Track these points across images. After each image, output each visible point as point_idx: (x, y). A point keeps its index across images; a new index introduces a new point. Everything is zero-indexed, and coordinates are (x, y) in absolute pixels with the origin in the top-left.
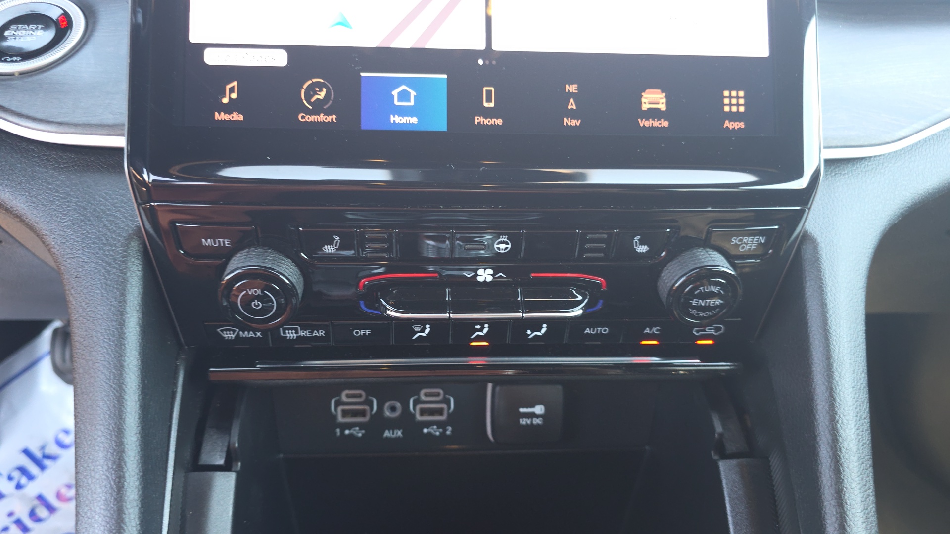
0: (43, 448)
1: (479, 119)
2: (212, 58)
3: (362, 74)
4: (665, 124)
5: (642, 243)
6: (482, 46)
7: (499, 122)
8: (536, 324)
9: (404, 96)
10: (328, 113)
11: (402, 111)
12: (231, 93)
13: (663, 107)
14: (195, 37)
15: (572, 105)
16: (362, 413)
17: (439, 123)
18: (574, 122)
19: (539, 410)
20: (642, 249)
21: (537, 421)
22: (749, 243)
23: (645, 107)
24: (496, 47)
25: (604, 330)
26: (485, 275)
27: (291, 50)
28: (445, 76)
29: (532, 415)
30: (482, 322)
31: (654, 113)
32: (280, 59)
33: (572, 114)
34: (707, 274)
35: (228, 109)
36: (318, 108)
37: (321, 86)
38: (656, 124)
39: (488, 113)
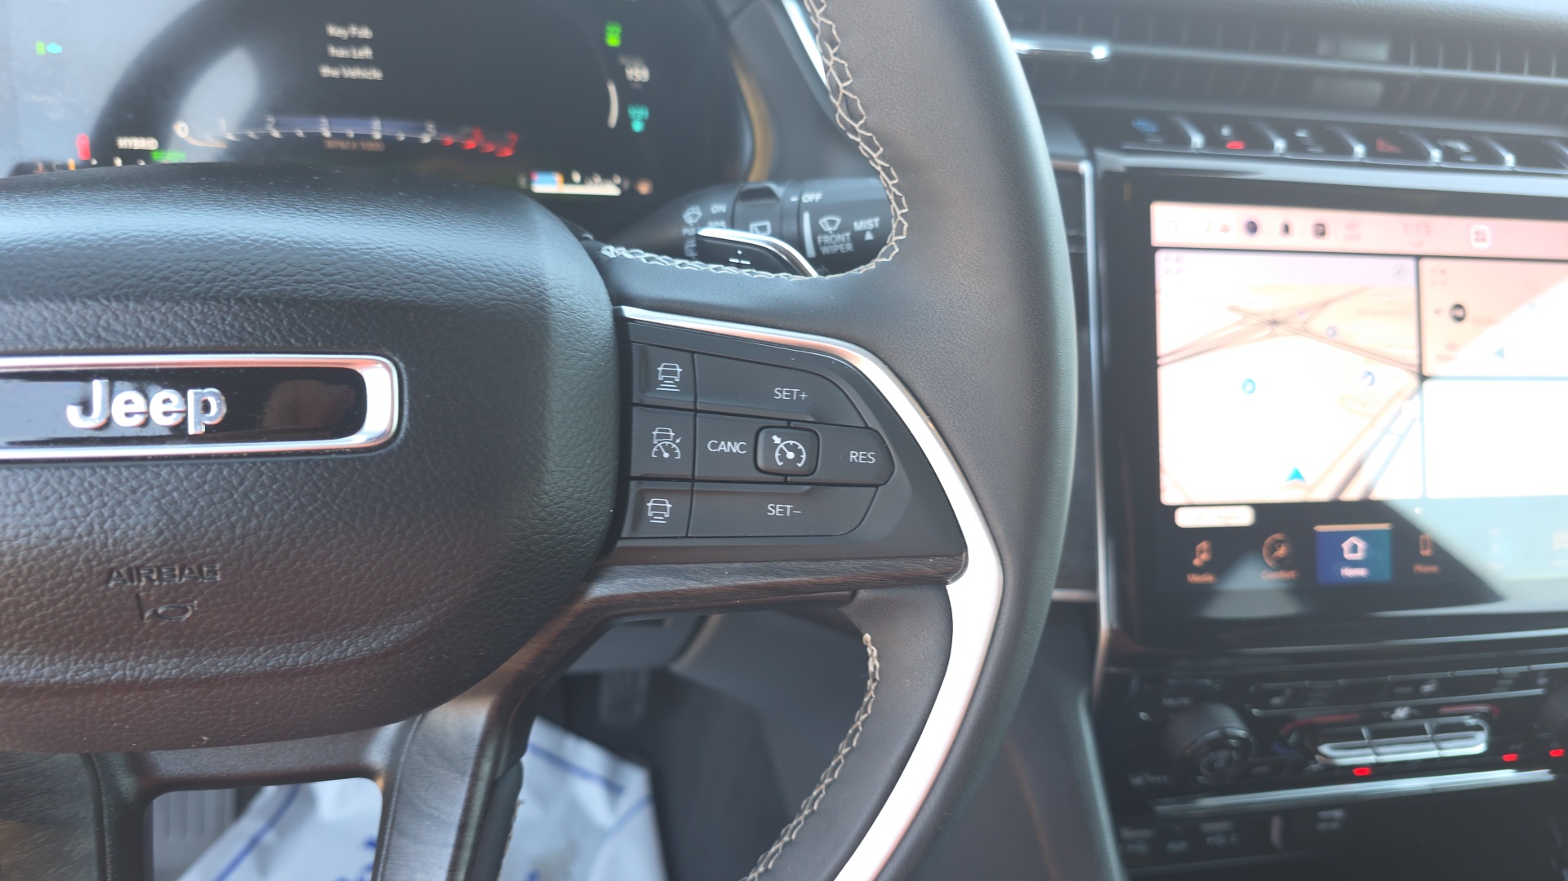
1: (1418, 567)
2: (1184, 519)
3: (1321, 528)
6: (1419, 495)
7: (1435, 569)
9: (1354, 549)
10: (1289, 569)
11: (1354, 564)
12: (1201, 554)
14: (1168, 497)
17: (1386, 573)
24: (1432, 496)
27: (1260, 509)
28: (1386, 526)
29: (1331, 820)
32: (1245, 517)
35: (1200, 571)
36: (1279, 565)
37: (1280, 542)
39: (1425, 561)
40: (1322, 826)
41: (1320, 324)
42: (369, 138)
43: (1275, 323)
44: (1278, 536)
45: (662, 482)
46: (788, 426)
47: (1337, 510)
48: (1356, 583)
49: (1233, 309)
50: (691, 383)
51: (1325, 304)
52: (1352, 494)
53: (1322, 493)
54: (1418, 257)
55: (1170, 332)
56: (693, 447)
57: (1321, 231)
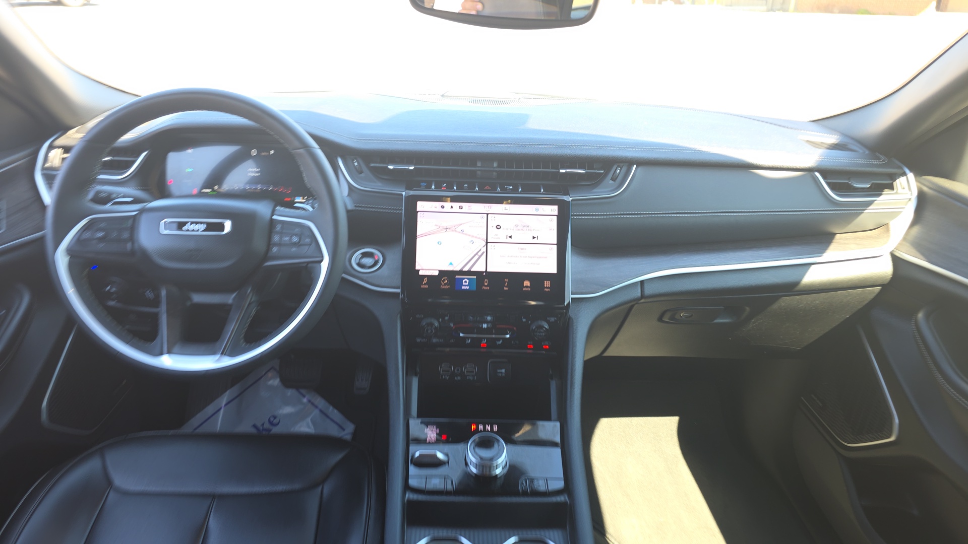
0: (263, 425)
1: (484, 287)
2: (421, 273)
3: (457, 277)
4: (530, 289)
5: (524, 318)
6: (484, 270)
7: (488, 288)
8: (499, 339)
9: (466, 282)
10: (448, 285)
11: (465, 285)
12: (425, 280)
13: (529, 285)
14: (417, 268)
15: (506, 284)
16: (449, 371)
17: (474, 288)
18: (507, 289)
19: (503, 371)
20: (524, 320)
21: (503, 375)
22: (552, 319)
23: (525, 285)
24: (488, 270)
25: (517, 342)
26: (485, 326)
27: (440, 271)
28: (475, 277)
29: (501, 373)
30: (484, 338)
31: (527, 287)
32: (436, 273)
33: (506, 287)
34: (542, 327)
35: (424, 285)
36: (445, 284)
38: (527, 289)
39: (486, 286)
40: (499, 375)
41: (459, 229)
42: (256, 189)
43: (447, 229)
44: (446, 278)
45: (276, 245)
46: (296, 235)
47: (461, 272)
48: (466, 290)
49: (436, 225)
50: (282, 228)
51: (461, 225)
52: (466, 269)
53: (458, 269)
54: (487, 214)
55: (420, 230)
56: (281, 238)
57: (461, 208)
